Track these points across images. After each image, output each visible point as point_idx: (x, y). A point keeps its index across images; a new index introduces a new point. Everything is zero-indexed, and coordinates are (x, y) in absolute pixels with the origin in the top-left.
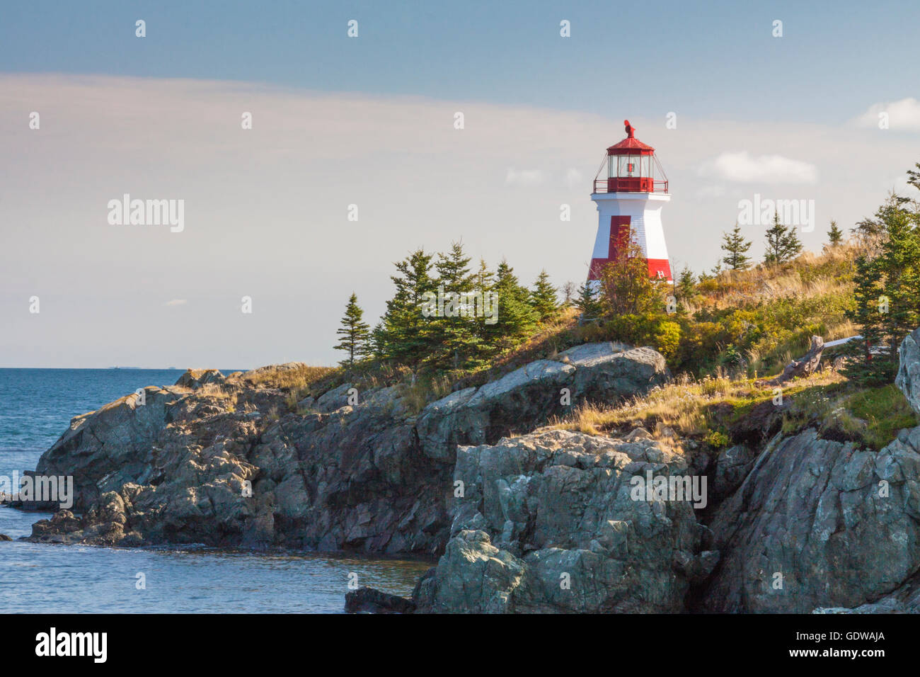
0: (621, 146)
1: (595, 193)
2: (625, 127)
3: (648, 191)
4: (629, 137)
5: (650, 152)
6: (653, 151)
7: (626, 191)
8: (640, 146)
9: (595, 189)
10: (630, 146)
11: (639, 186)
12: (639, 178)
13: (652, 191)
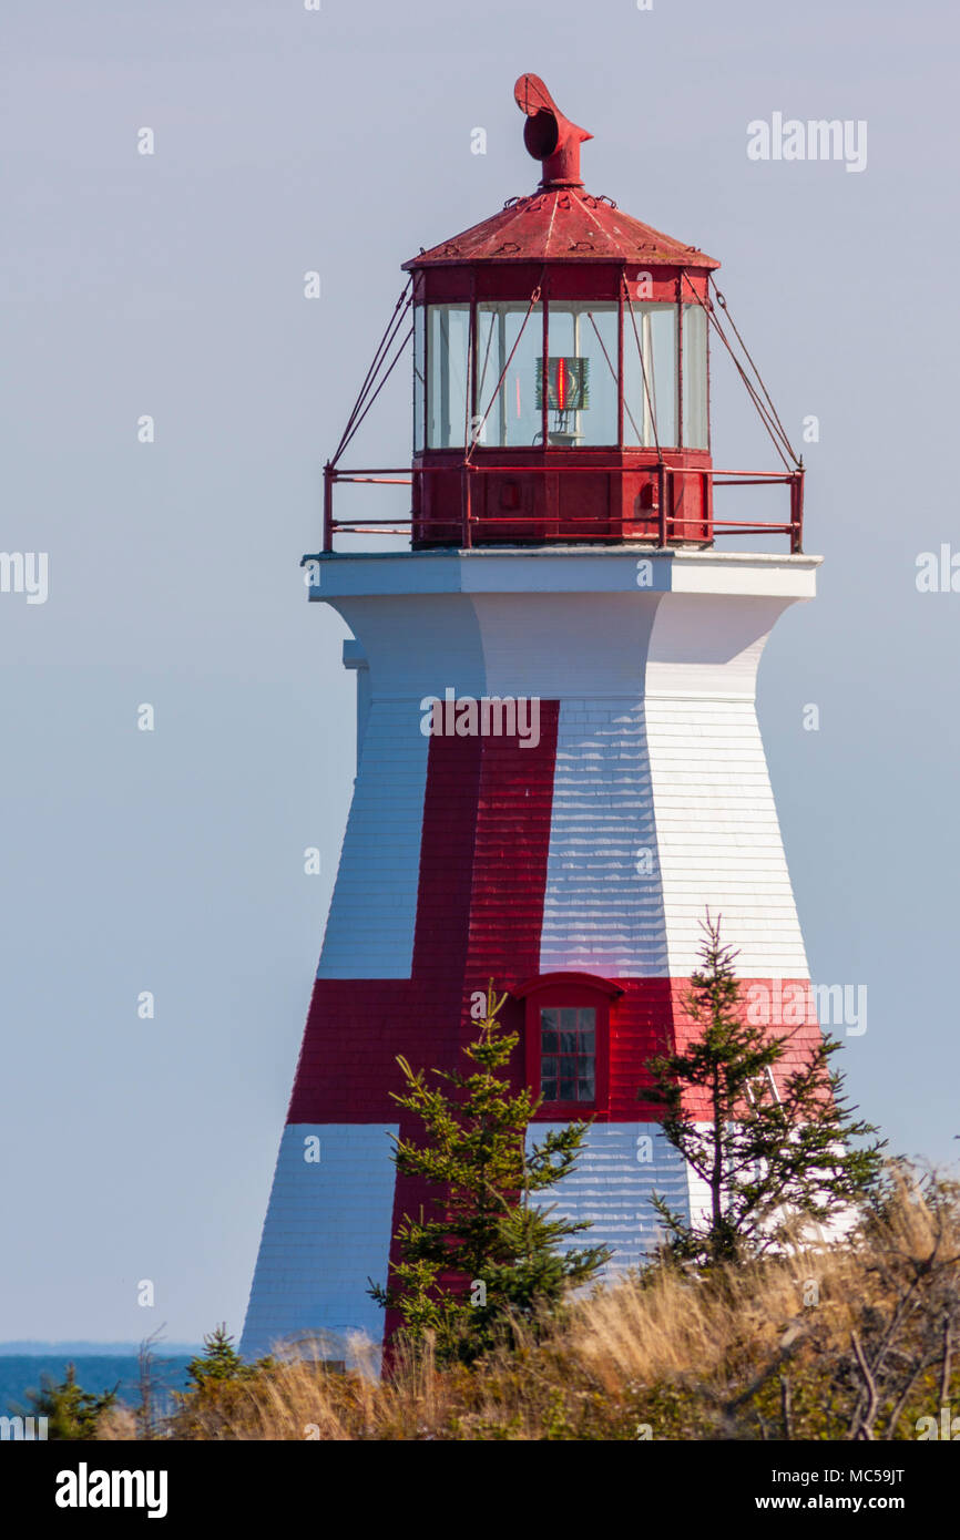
0: (488, 249)
1: (327, 554)
2: (521, 119)
3: (672, 535)
4: (547, 186)
5: (689, 283)
6: (707, 271)
7: (530, 537)
8: (615, 245)
9: (330, 525)
10: (551, 243)
11: (612, 501)
12: (614, 453)
13: (705, 537)
